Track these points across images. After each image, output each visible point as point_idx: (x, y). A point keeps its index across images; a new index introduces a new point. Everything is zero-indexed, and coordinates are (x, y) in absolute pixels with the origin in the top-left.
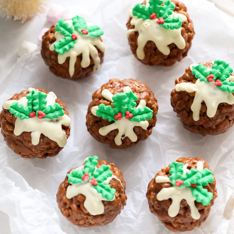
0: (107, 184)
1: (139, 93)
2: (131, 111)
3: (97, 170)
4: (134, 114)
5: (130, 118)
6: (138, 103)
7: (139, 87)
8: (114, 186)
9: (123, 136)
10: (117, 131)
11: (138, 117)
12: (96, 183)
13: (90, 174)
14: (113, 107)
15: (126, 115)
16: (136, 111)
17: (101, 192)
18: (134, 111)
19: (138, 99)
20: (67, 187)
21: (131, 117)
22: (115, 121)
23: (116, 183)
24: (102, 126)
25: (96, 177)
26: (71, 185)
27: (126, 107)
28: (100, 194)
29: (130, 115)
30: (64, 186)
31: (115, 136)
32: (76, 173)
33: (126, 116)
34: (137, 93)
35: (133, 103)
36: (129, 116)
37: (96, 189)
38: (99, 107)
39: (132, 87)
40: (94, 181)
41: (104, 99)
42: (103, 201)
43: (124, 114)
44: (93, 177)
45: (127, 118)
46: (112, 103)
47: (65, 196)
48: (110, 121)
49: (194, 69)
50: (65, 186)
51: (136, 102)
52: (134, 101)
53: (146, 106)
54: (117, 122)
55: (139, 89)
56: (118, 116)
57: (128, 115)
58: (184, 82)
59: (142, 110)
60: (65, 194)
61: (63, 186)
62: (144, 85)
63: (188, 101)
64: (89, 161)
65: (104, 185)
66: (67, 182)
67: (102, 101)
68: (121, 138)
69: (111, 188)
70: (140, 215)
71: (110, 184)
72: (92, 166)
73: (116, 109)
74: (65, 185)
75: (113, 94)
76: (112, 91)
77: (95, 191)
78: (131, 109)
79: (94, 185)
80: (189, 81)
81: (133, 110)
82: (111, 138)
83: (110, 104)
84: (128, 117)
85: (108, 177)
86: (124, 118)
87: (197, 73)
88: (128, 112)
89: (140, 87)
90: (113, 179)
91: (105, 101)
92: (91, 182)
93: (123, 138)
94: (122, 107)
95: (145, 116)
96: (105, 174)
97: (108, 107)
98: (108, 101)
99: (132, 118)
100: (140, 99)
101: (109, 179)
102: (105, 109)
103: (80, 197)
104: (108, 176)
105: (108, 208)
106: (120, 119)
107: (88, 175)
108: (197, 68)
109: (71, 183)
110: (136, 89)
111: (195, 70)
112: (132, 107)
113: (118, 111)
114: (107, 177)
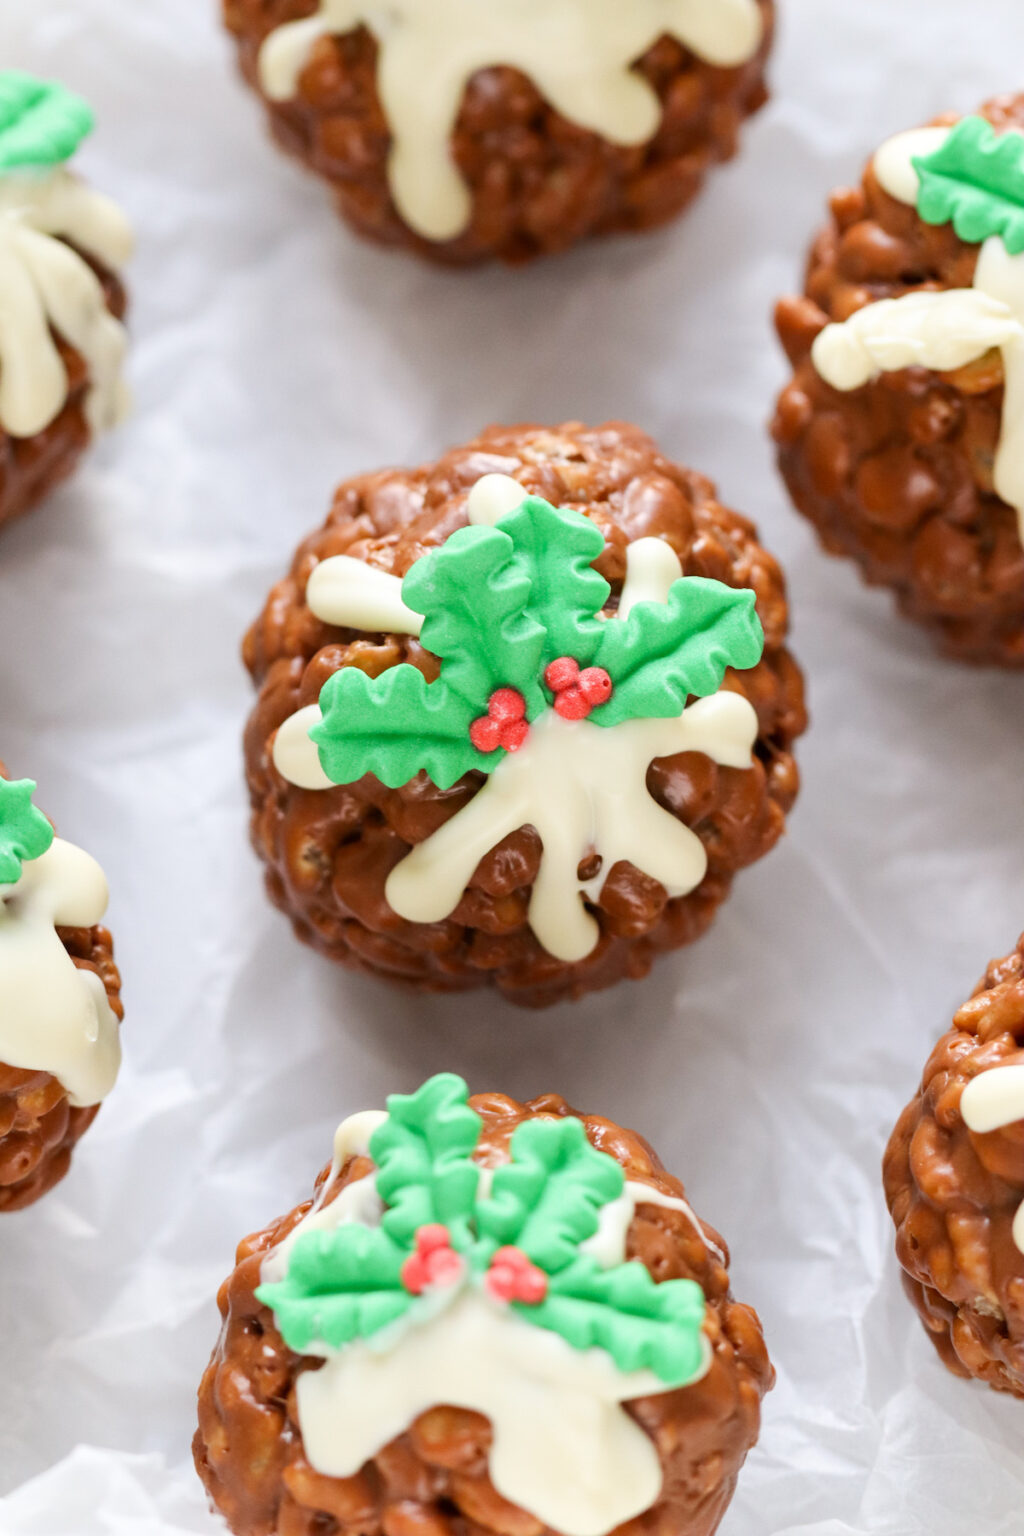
0: (613, 1268)
1: (594, 505)
2: (583, 651)
3: (499, 1185)
4: (617, 669)
5: (591, 706)
6: (615, 572)
7: (578, 458)
8: (665, 1264)
9: (588, 868)
10: (525, 843)
11: (657, 676)
12: (536, 1279)
13: (458, 1231)
14: (433, 666)
15: (554, 692)
16: (626, 635)
17: (598, 1340)
18: (608, 641)
19: (608, 545)
20: (287, 1389)
21: (596, 699)
22: (483, 768)
23: (668, 1233)
24: (404, 849)
25: (508, 1237)
26: (316, 1363)
27: (534, 629)
28: (600, 1360)
29: (586, 685)
30: (254, 1391)
31: (523, 895)
32: (327, 1260)
33: (560, 702)
34: (582, 508)
35: (579, 585)
36: (583, 697)
37: (548, 1326)
38: (324, 710)
39: (526, 473)
40: (517, 1271)
41: (344, 635)
42: (629, 1407)
43: (536, 696)
44: (486, 1247)
45: (570, 714)
46: (414, 646)
47: (299, 1465)
48: (445, 779)
49: (926, 175)
50: (269, 1390)
51: (597, 566)
52: (583, 567)
53: (687, 573)
54: (503, 771)
55: (582, 470)
56: (494, 719)
57: (575, 685)
58: (874, 298)
59: (669, 613)
60: (292, 1451)
61: (249, 1399)
62: (612, 437)
63: (954, 432)
64: (404, 1135)
65: (600, 1281)
66: (269, 1352)
67: (331, 656)
68: (583, 894)
69: (657, 1280)
70: (887, 1430)
71: (630, 1254)
72: (450, 1166)
73: (465, 676)
74: (254, 1381)
75: (398, 570)
76: (386, 557)
77: (548, 1345)
78: (578, 637)
79: (525, 1300)
80: (909, 280)
81: (599, 640)
82: (499, 919)
83: (403, 656)
84: (579, 705)
85: (597, 1205)
86: (546, 721)
87: (965, 203)
88: (565, 670)
89: (591, 455)
90: (642, 1210)
91: (360, 646)
92: (499, 1288)
93: (594, 889)
94: (505, 635)
95: (704, 649)
96: (568, 1192)
97: (398, 680)
98: (378, 638)
99: (608, 699)
100: (620, 541)
101: (615, 1220)
102: (377, 700)
103: (434, 1433)
104: (598, 1196)
105: (678, 1449)
106: (519, 740)
107: (445, 1245)
108: (953, 167)
109: (313, 1349)
110: (564, 475)
111: (941, 183)
112: (584, 619)
113: (484, 684)
114: (589, 1208)
